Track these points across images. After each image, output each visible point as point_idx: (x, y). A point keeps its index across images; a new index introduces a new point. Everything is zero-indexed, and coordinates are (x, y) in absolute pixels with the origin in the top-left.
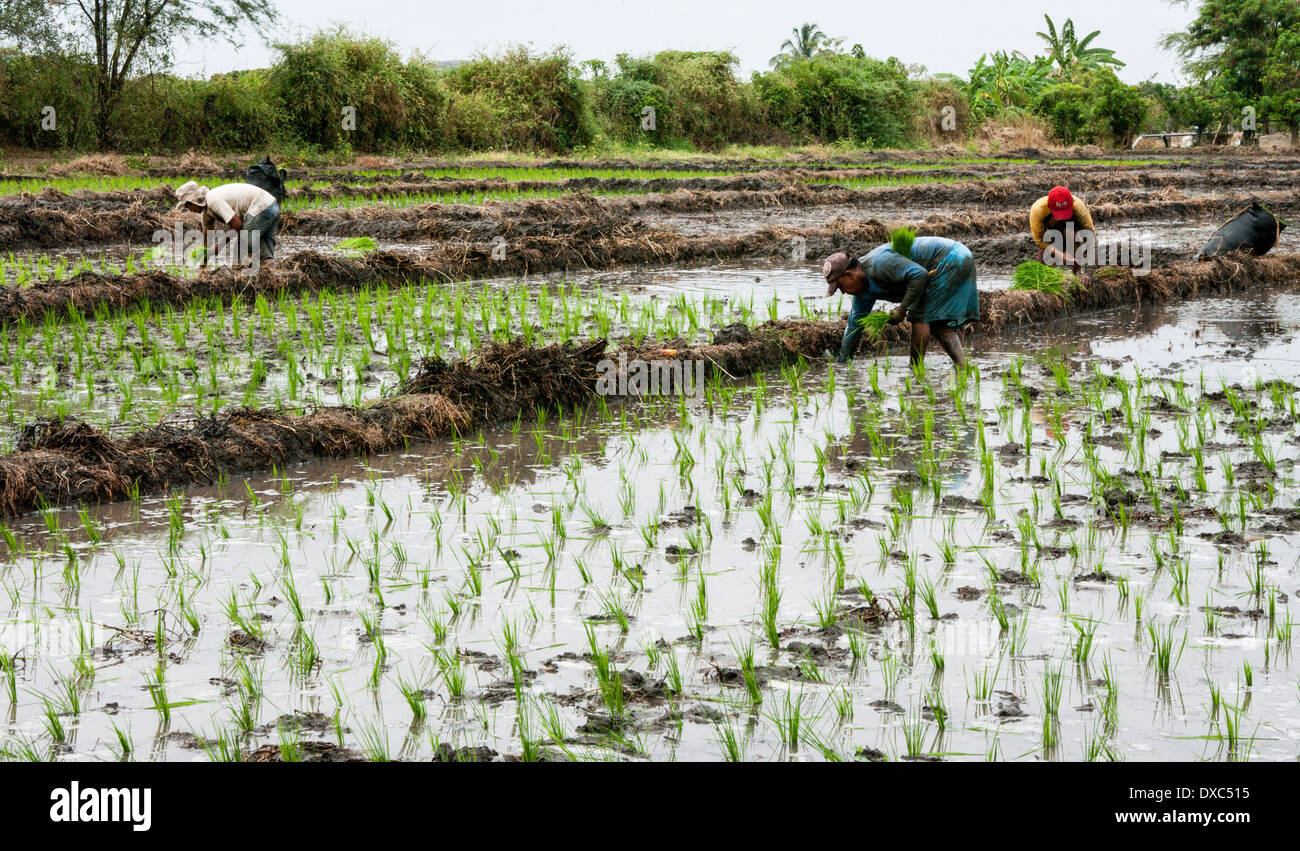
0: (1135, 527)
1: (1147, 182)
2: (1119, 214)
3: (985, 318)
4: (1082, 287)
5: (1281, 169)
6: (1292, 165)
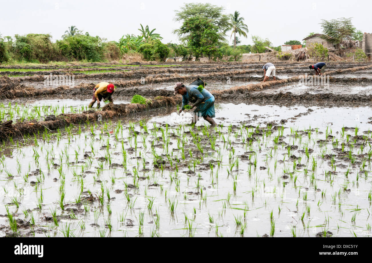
0: (165, 170)
1: (170, 71)
2: (162, 81)
3: (124, 112)
4: (151, 102)
5: (206, 68)
6: (208, 67)
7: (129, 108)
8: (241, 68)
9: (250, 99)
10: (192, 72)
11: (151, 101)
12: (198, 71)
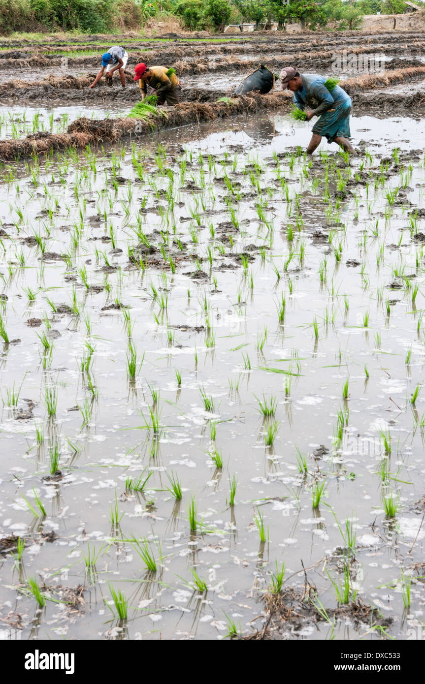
1: (225, 51)
3: (110, 134)
4: (166, 115)
5: (294, 43)
6: (299, 41)
7: (121, 127)
8: (358, 43)
10: (266, 52)
11: (165, 112)
12: (277, 50)
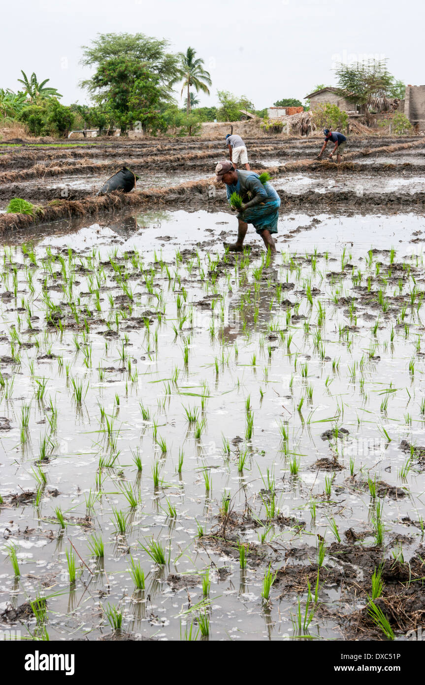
0: (67, 331)
1: (75, 155)
2: (62, 172)
4: (42, 211)
5: (139, 148)
6: (143, 146)
7: (4, 221)
8: (200, 148)
9: (214, 204)
10: (114, 156)
11: (41, 208)
12: (125, 155)
